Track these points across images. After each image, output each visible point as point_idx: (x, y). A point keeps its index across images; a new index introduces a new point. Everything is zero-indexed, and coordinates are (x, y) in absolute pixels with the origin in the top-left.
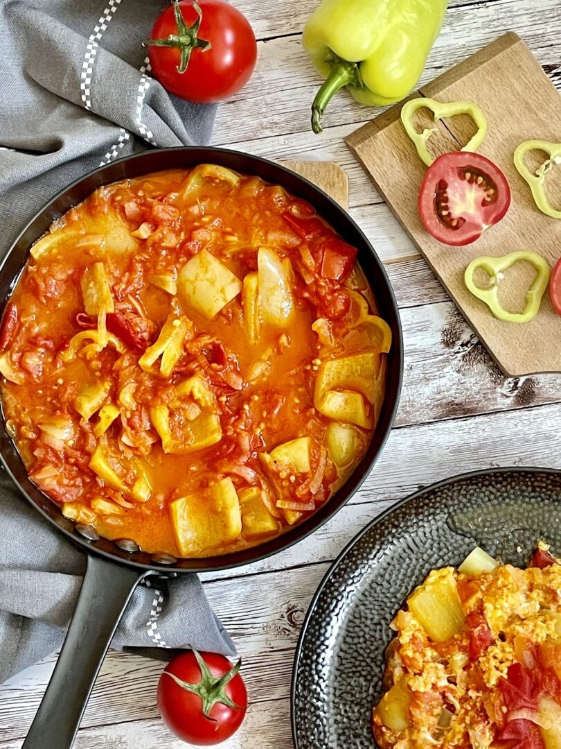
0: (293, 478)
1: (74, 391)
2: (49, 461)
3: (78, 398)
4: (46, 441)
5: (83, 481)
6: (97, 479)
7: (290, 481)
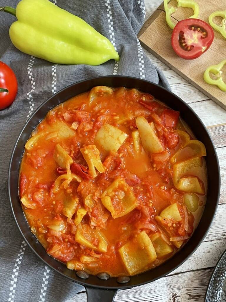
0: (174, 225)
1: (61, 206)
2: (55, 243)
3: (64, 209)
4: (52, 234)
5: (74, 249)
6: (80, 246)
7: (173, 227)
